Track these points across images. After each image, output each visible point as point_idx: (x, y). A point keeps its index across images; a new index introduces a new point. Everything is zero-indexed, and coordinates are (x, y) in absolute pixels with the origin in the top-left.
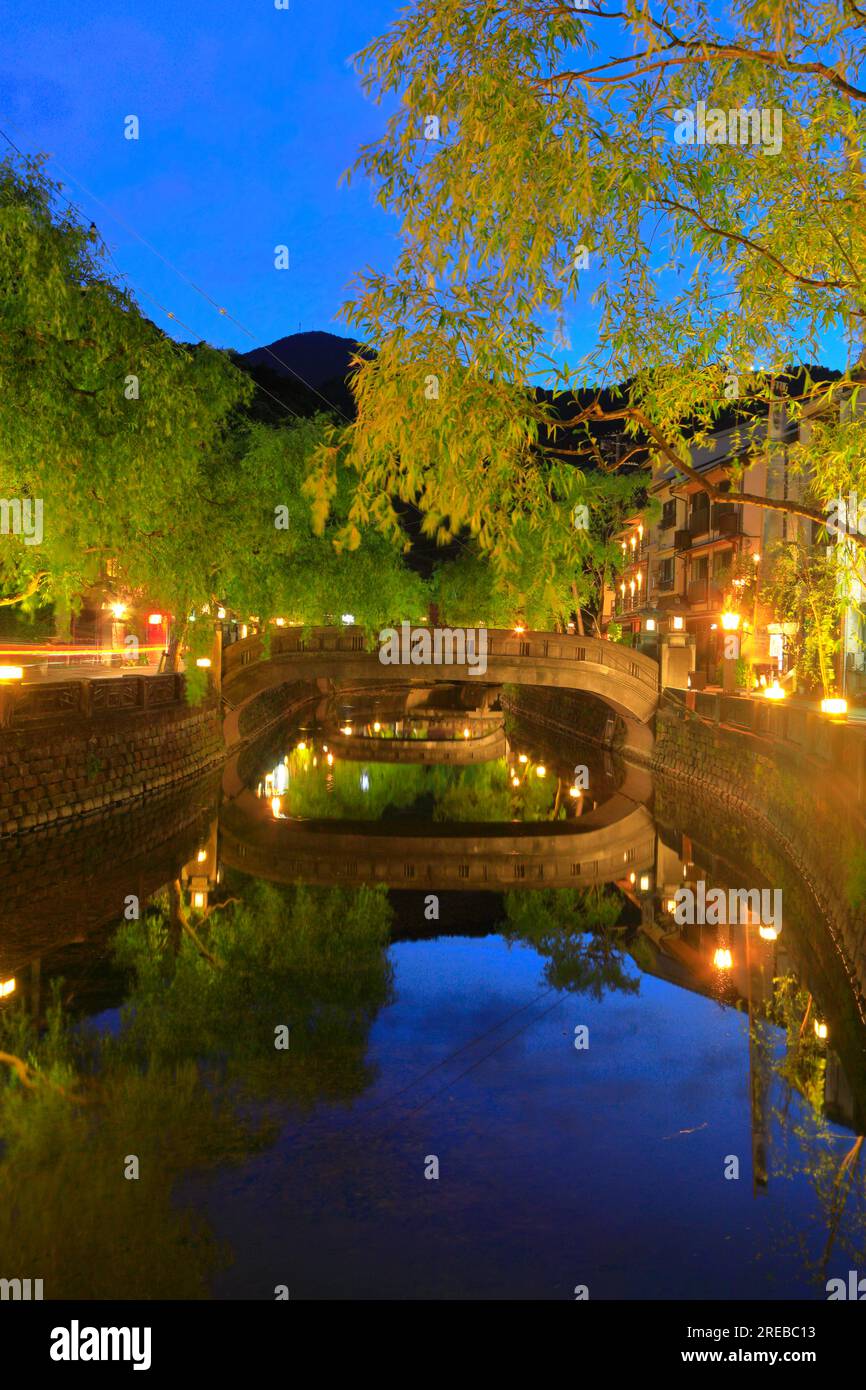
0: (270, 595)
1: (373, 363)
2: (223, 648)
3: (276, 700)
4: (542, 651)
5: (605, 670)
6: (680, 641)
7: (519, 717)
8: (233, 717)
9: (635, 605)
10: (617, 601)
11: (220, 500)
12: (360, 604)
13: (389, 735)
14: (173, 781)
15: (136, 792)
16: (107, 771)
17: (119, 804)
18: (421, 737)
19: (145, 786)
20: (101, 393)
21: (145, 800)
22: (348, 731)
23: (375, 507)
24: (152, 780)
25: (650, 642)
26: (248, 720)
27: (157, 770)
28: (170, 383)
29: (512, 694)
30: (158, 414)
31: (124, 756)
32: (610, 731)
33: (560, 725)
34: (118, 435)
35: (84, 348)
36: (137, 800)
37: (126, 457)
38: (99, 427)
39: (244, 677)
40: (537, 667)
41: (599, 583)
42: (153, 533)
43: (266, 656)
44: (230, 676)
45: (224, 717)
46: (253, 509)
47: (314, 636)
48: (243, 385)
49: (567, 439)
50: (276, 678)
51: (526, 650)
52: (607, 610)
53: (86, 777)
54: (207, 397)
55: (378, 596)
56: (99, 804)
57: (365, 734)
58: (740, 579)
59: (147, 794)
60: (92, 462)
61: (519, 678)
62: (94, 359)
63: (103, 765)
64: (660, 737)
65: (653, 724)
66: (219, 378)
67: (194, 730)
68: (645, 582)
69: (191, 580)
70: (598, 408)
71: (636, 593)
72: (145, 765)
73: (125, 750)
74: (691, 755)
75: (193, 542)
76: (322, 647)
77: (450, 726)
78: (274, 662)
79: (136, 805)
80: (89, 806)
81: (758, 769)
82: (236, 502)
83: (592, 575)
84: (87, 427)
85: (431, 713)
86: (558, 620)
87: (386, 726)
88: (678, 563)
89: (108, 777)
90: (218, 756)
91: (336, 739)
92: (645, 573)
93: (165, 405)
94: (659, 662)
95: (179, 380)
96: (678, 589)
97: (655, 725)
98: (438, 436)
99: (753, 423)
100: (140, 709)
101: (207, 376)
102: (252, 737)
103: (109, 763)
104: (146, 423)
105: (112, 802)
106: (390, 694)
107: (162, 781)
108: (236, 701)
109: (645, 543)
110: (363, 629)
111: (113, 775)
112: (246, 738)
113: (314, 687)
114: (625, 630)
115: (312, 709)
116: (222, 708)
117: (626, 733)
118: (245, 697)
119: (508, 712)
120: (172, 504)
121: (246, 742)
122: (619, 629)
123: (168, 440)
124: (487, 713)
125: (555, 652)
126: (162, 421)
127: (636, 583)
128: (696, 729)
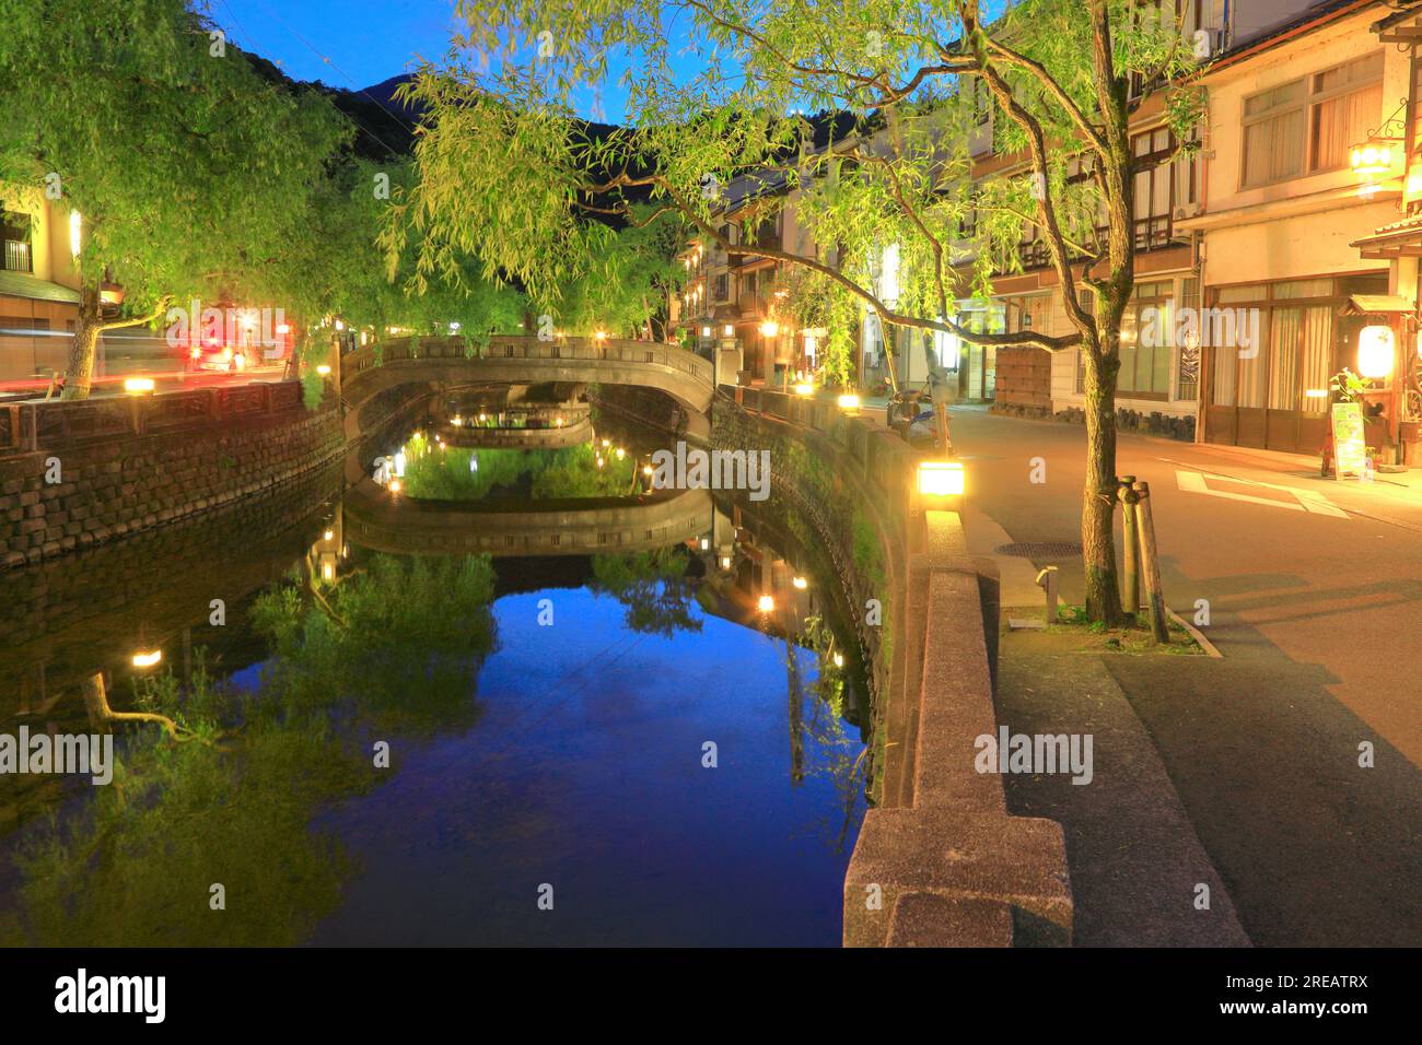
0: (381, 309)
1: (434, 132)
2: (341, 356)
3: (391, 398)
4: (617, 355)
5: (669, 370)
6: (730, 345)
7: (602, 408)
8: (352, 415)
9: (697, 312)
10: (683, 309)
11: (328, 230)
12: (459, 317)
13: (492, 424)
14: (299, 474)
15: (265, 484)
16: (237, 468)
17: (250, 495)
18: (521, 425)
19: (273, 479)
20: (212, 136)
21: (273, 490)
22: (457, 421)
23: (439, 259)
24: (279, 473)
25: (706, 346)
26: (366, 418)
27: (284, 464)
28: (276, 127)
29: (596, 389)
30: (267, 155)
31: (253, 453)
32: (675, 419)
33: (635, 415)
34: (230, 174)
35: (195, 94)
36: (266, 492)
37: (239, 193)
38: (212, 165)
39: (361, 381)
40: (613, 368)
41: (665, 296)
42: (269, 261)
43: (379, 364)
44: (349, 380)
45: (344, 416)
46: (359, 238)
47: (421, 345)
48: (346, 128)
49: (603, 200)
50: (389, 382)
51: (605, 356)
52: (674, 316)
53: (218, 474)
54: (313, 141)
55: (476, 310)
56: (231, 496)
57: (473, 425)
58: (781, 291)
59: (276, 486)
60: (207, 198)
61: (598, 378)
62: (205, 105)
63: (234, 462)
64: (716, 425)
65: (709, 414)
66: (323, 122)
67: (317, 428)
68: (705, 294)
69: (306, 302)
70: (626, 177)
71: (698, 303)
72: (272, 461)
73: (253, 449)
74: (740, 439)
75: (305, 268)
76: (428, 355)
77: (545, 415)
78: (386, 368)
79: (266, 496)
80: (222, 499)
81: (791, 451)
82: (343, 232)
83: (660, 289)
84: (201, 167)
85: (529, 405)
86: (633, 327)
87: (491, 417)
88: (732, 277)
89: (239, 473)
90: (340, 450)
91: (447, 429)
92: (704, 285)
93: (273, 147)
94: (714, 363)
95: (285, 125)
96: (731, 300)
97: (711, 415)
98: (488, 201)
99: (760, 186)
100: (267, 413)
101: (312, 119)
102: (372, 431)
103: (239, 461)
104: (255, 163)
105: (243, 494)
106: (492, 390)
107: (289, 474)
108: (355, 400)
109: (705, 260)
110: (464, 338)
111: (243, 471)
112: (365, 433)
113: (427, 385)
114: (689, 333)
115: (426, 404)
116: (342, 408)
117: (688, 421)
118: (362, 398)
119: (593, 404)
120: (284, 233)
121: (365, 437)
122: (684, 332)
123: (277, 178)
124: (576, 404)
125: (628, 356)
126: (272, 164)
127: (696, 294)
128: (743, 418)
